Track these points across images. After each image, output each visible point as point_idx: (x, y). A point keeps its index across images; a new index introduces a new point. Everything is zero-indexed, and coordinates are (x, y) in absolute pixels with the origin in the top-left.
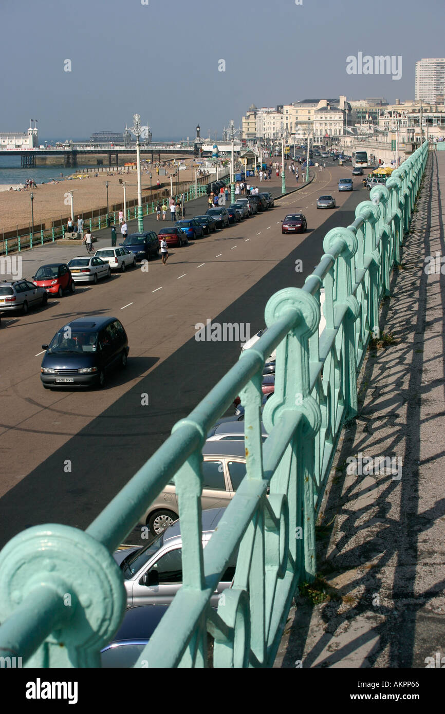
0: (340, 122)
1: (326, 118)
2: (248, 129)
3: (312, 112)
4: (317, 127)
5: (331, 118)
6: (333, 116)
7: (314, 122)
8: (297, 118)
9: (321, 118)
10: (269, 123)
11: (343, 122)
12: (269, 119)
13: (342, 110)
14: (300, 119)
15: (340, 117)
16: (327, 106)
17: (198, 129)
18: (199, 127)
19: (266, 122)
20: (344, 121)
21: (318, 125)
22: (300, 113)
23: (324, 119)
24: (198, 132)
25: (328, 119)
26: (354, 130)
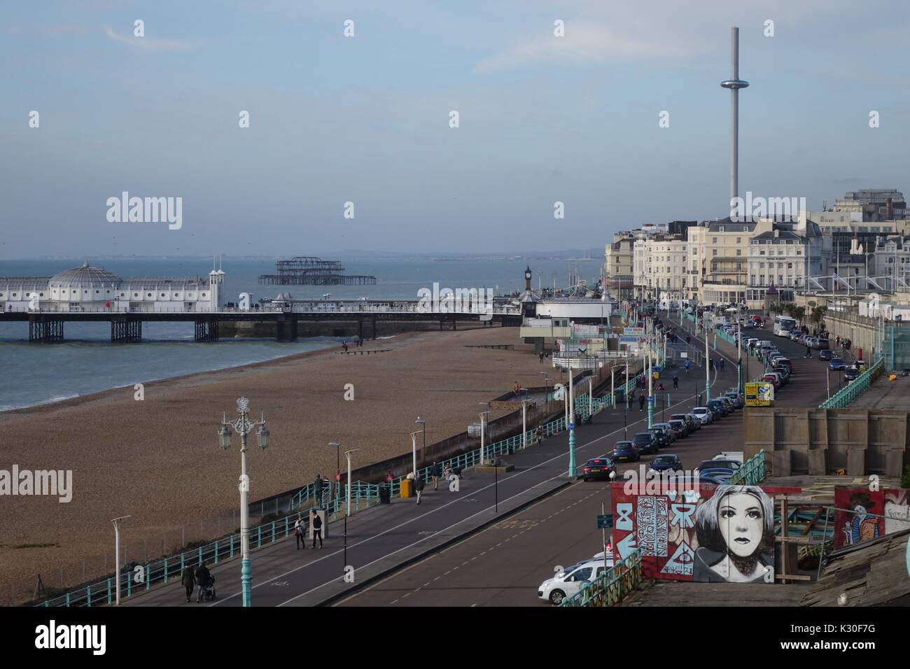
0: (798, 260)
1: (771, 253)
2: (618, 268)
3: (745, 242)
4: (753, 269)
5: (780, 253)
6: (785, 250)
7: (749, 260)
8: (715, 252)
9: (762, 253)
10: (660, 259)
11: (804, 260)
12: (660, 250)
13: (802, 237)
14: (720, 254)
15: (799, 253)
16: (774, 230)
17: (528, 275)
18: (528, 271)
19: (654, 255)
20: (806, 259)
21: (756, 267)
22: (719, 243)
23: (767, 255)
24: (528, 280)
25: (776, 255)
26: (825, 282)
